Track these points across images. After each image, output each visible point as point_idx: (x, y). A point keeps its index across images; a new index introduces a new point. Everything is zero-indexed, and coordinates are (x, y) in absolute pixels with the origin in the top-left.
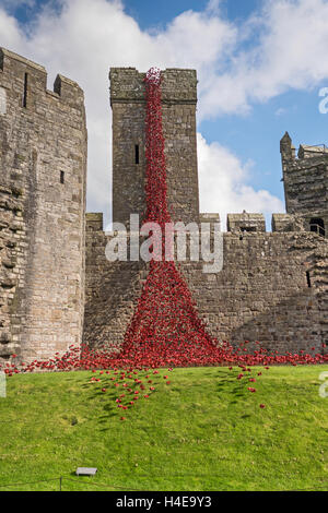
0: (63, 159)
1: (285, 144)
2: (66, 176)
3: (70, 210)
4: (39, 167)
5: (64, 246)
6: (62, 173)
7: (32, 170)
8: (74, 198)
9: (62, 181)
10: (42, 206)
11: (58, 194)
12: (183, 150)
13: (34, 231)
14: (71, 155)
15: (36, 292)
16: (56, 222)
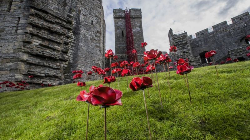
0: (93, 17)
1: (171, 31)
2: (94, 23)
3: (96, 36)
4: (81, 16)
5: (93, 49)
6: (92, 21)
7: (78, 17)
8: (98, 32)
9: (92, 24)
10: (83, 31)
11: (90, 28)
12: (138, 32)
13: (78, 40)
14: (96, 16)
15: (79, 66)
16: (89, 39)
